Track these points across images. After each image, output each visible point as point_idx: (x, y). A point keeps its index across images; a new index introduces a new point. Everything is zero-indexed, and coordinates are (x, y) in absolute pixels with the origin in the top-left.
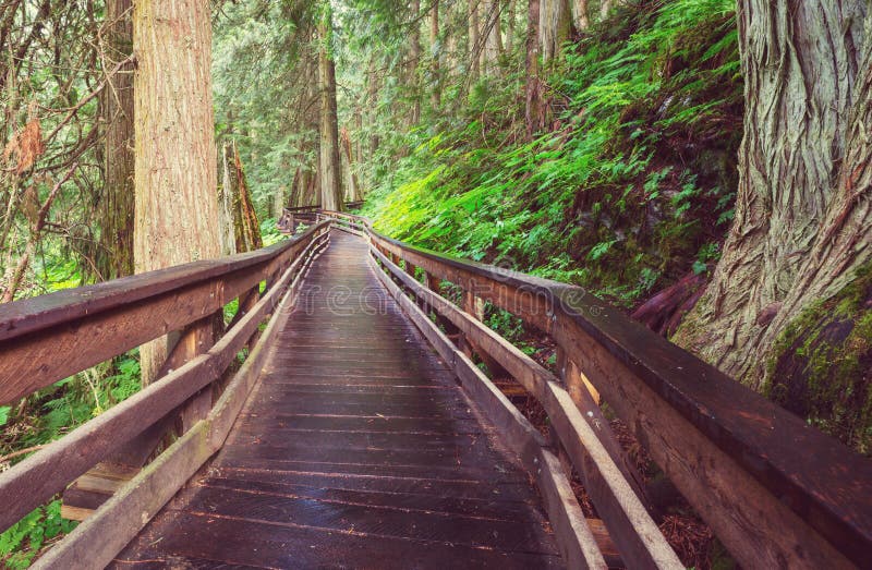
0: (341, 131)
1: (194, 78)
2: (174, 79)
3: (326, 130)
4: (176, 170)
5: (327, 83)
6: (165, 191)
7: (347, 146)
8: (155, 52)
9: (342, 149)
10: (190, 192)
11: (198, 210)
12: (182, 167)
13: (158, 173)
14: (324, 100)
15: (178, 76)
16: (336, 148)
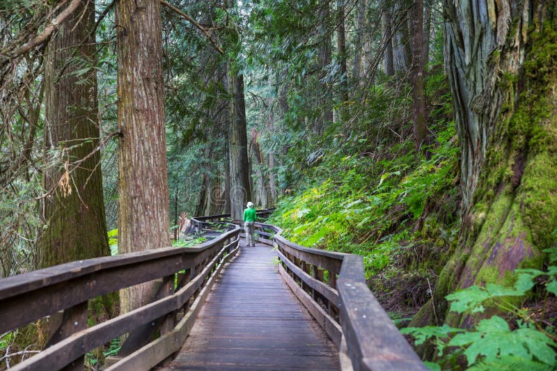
0: (250, 133)
1: (157, 143)
2: (146, 143)
3: (234, 138)
4: (147, 196)
5: (235, 91)
6: (140, 208)
7: (256, 148)
8: (135, 129)
9: (251, 153)
10: (155, 209)
11: (160, 220)
12: (151, 195)
13: (137, 199)
14: (232, 106)
15: (148, 142)
16: (244, 153)
